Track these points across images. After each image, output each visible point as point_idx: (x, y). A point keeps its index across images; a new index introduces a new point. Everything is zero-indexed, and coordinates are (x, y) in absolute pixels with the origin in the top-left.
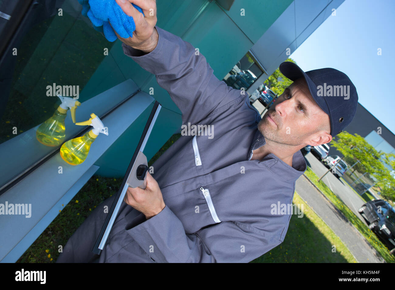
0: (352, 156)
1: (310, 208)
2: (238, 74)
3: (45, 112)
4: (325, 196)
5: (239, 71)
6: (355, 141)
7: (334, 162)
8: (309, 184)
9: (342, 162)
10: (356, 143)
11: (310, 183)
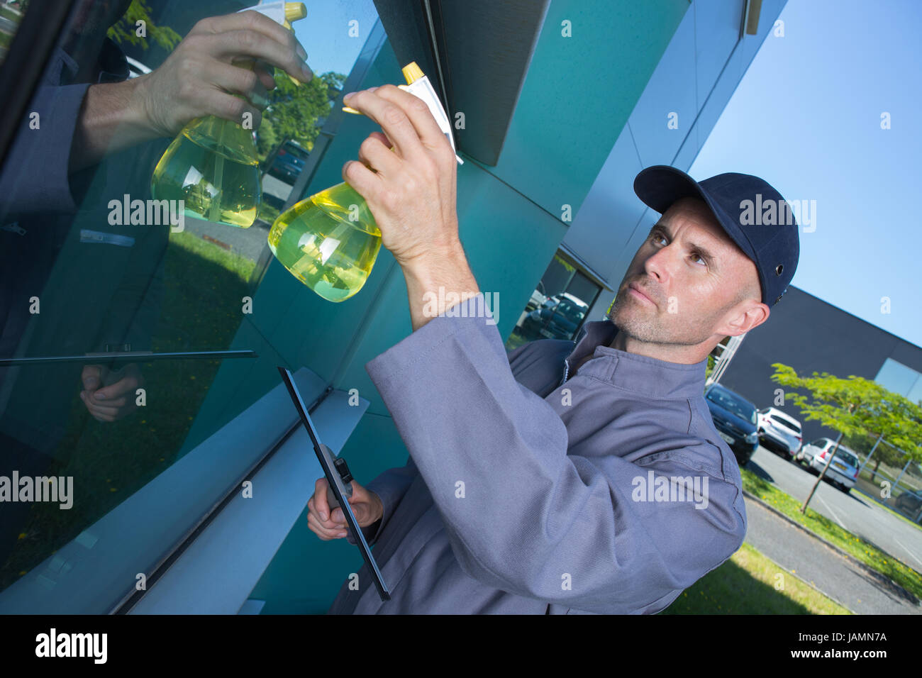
0: (862, 432)
1: (809, 586)
2: (544, 306)
3: (113, 490)
4: (832, 547)
5: (543, 300)
6: (855, 393)
7: (823, 456)
8: (784, 524)
9: (841, 451)
10: (862, 397)
11: (784, 521)
